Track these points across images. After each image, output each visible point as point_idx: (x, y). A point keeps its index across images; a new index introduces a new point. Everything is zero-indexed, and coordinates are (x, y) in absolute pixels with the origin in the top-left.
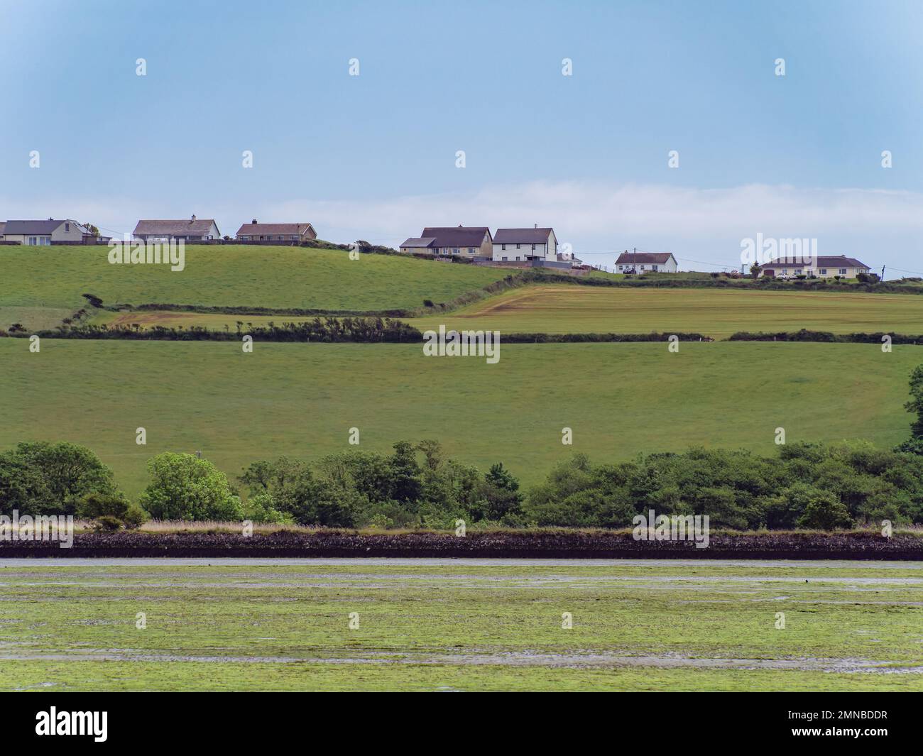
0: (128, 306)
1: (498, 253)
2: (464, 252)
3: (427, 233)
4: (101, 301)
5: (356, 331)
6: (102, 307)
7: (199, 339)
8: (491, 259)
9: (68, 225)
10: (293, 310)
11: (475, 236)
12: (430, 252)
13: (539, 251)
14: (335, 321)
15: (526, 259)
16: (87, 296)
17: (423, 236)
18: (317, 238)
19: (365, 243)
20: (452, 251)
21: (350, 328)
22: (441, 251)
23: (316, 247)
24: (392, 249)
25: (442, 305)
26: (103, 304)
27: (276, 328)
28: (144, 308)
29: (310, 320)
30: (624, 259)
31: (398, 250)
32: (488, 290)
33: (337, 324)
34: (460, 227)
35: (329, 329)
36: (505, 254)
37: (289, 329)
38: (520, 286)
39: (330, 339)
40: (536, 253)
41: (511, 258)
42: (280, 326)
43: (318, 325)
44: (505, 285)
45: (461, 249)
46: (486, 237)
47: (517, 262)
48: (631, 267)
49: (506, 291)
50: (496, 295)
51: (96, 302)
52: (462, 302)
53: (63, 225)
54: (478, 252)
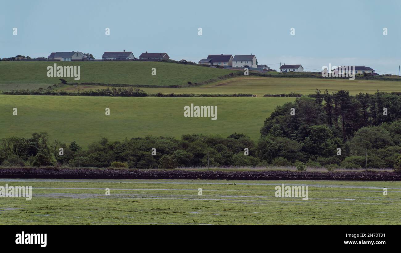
0: (77, 84)
1: (234, 65)
2: (222, 64)
3: (210, 57)
4: (66, 81)
5: (123, 92)
7: (63, 95)
8: (232, 67)
9: (78, 54)
10: (137, 85)
11: (226, 58)
12: (210, 64)
13: (249, 64)
14: (115, 88)
15: (244, 67)
16: (61, 80)
17: (207, 58)
18: (170, 59)
19: (185, 60)
20: (218, 64)
21: (120, 91)
22: (214, 64)
23: (169, 62)
24: (195, 63)
25: (196, 84)
27: (92, 91)
28: (82, 84)
29: (105, 88)
30: (284, 67)
31: (198, 63)
32: (220, 78)
34: (222, 54)
35: (112, 91)
36: (237, 65)
38: (236, 77)
39: (112, 95)
40: (247, 65)
41: (239, 66)
43: (108, 90)
44: (228, 77)
45: (221, 63)
46: (231, 58)
47: (241, 68)
48: (285, 70)
49: (228, 79)
50: (223, 80)
51: (64, 82)
52: (206, 83)
53: (76, 54)
54: (227, 64)
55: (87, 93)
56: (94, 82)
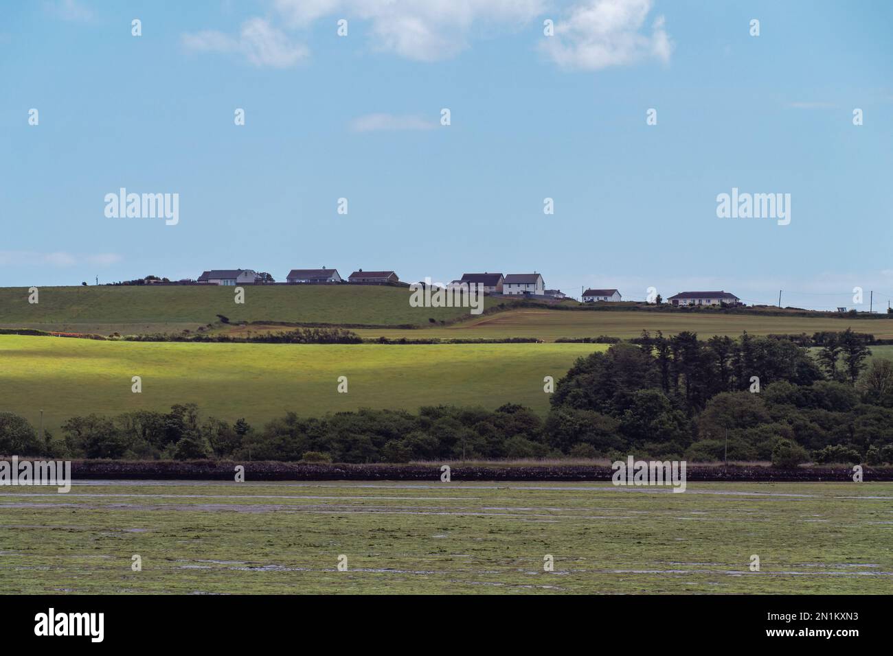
0: (245, 323)
1: (506, 290)
3: (466, 277)
4: (228, 319)
5: (321, 337)
6: (228, 323)
8: (502, 293)
9: (246, 273)
11: (494, 279)
13: (531, 289)
14: (309, 330)
15: (522, 293)
16: (219, 316)
17: (463, 279)
18: (399, 280)
21: (318, 334)
23: (397, 286)
25: (442, 322)
26: (230, 321)
27: (271, 335)
28: (254, 323)
29: (293, 329)
30: (588, 293)
33: (310, 332)
34: (486, 273)
35: (304, 335)
36: (510, 290)
37: (280, 336)
39: (305, 341)
40: (528, 290)
41: (515, 293)
42: (274, 335)
43: (297, 333)
44: (498, 310)
46: (501, 280)
47: (518, 295)
51: (225, 320)
53: (244, 273)
54: (494, 289)
55: (262, 338)
56: (273, 320)
